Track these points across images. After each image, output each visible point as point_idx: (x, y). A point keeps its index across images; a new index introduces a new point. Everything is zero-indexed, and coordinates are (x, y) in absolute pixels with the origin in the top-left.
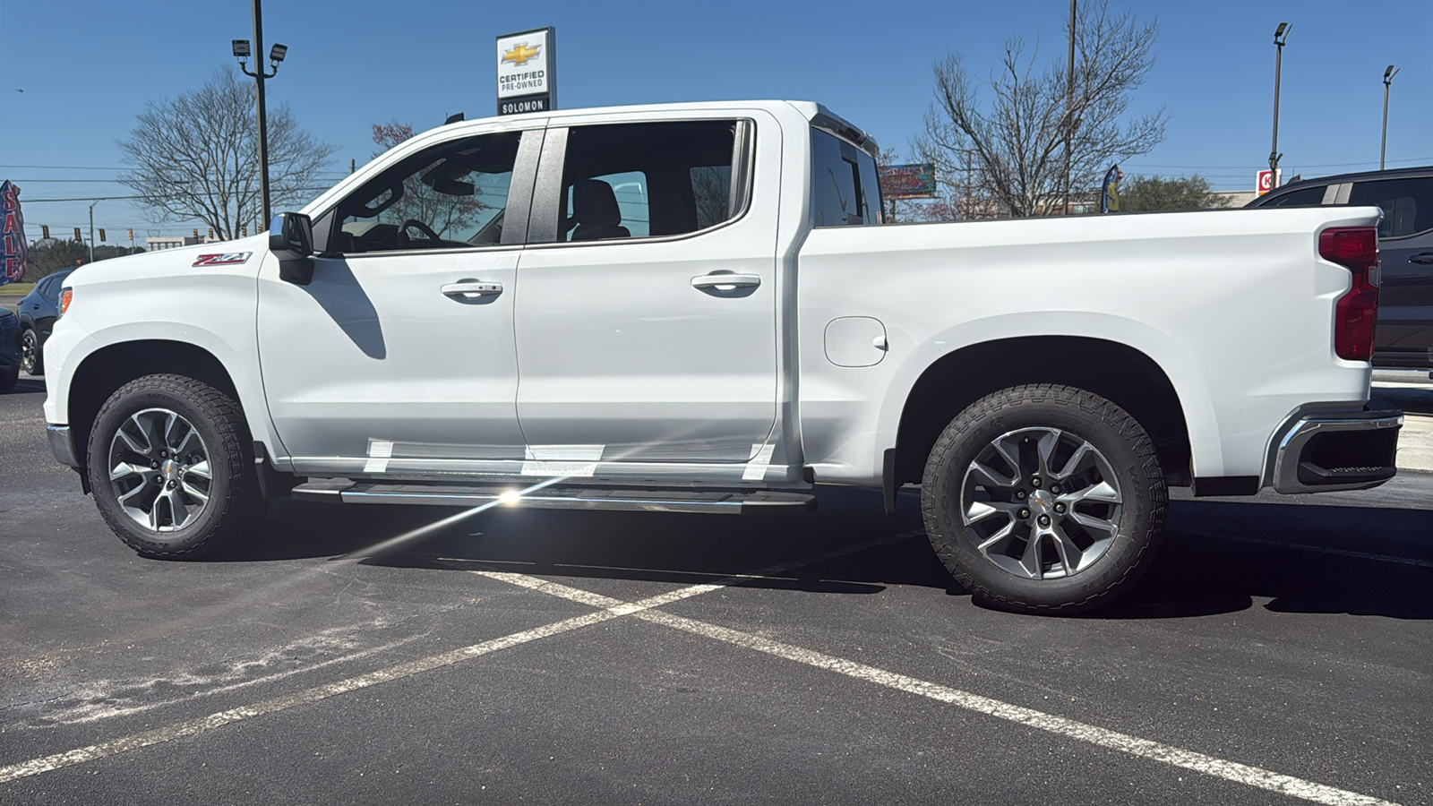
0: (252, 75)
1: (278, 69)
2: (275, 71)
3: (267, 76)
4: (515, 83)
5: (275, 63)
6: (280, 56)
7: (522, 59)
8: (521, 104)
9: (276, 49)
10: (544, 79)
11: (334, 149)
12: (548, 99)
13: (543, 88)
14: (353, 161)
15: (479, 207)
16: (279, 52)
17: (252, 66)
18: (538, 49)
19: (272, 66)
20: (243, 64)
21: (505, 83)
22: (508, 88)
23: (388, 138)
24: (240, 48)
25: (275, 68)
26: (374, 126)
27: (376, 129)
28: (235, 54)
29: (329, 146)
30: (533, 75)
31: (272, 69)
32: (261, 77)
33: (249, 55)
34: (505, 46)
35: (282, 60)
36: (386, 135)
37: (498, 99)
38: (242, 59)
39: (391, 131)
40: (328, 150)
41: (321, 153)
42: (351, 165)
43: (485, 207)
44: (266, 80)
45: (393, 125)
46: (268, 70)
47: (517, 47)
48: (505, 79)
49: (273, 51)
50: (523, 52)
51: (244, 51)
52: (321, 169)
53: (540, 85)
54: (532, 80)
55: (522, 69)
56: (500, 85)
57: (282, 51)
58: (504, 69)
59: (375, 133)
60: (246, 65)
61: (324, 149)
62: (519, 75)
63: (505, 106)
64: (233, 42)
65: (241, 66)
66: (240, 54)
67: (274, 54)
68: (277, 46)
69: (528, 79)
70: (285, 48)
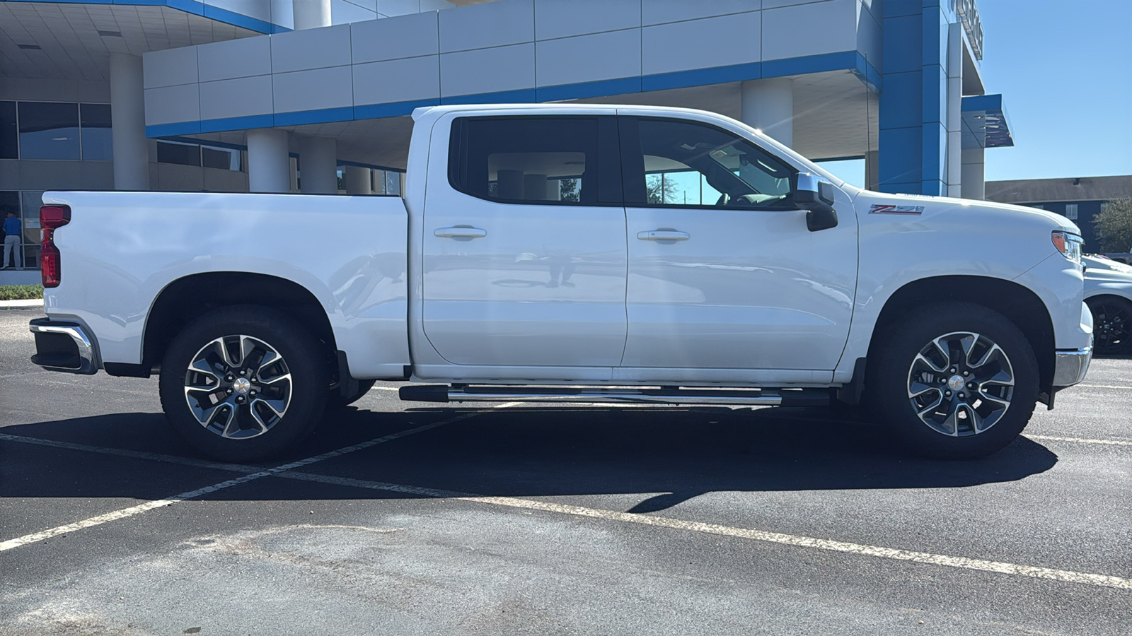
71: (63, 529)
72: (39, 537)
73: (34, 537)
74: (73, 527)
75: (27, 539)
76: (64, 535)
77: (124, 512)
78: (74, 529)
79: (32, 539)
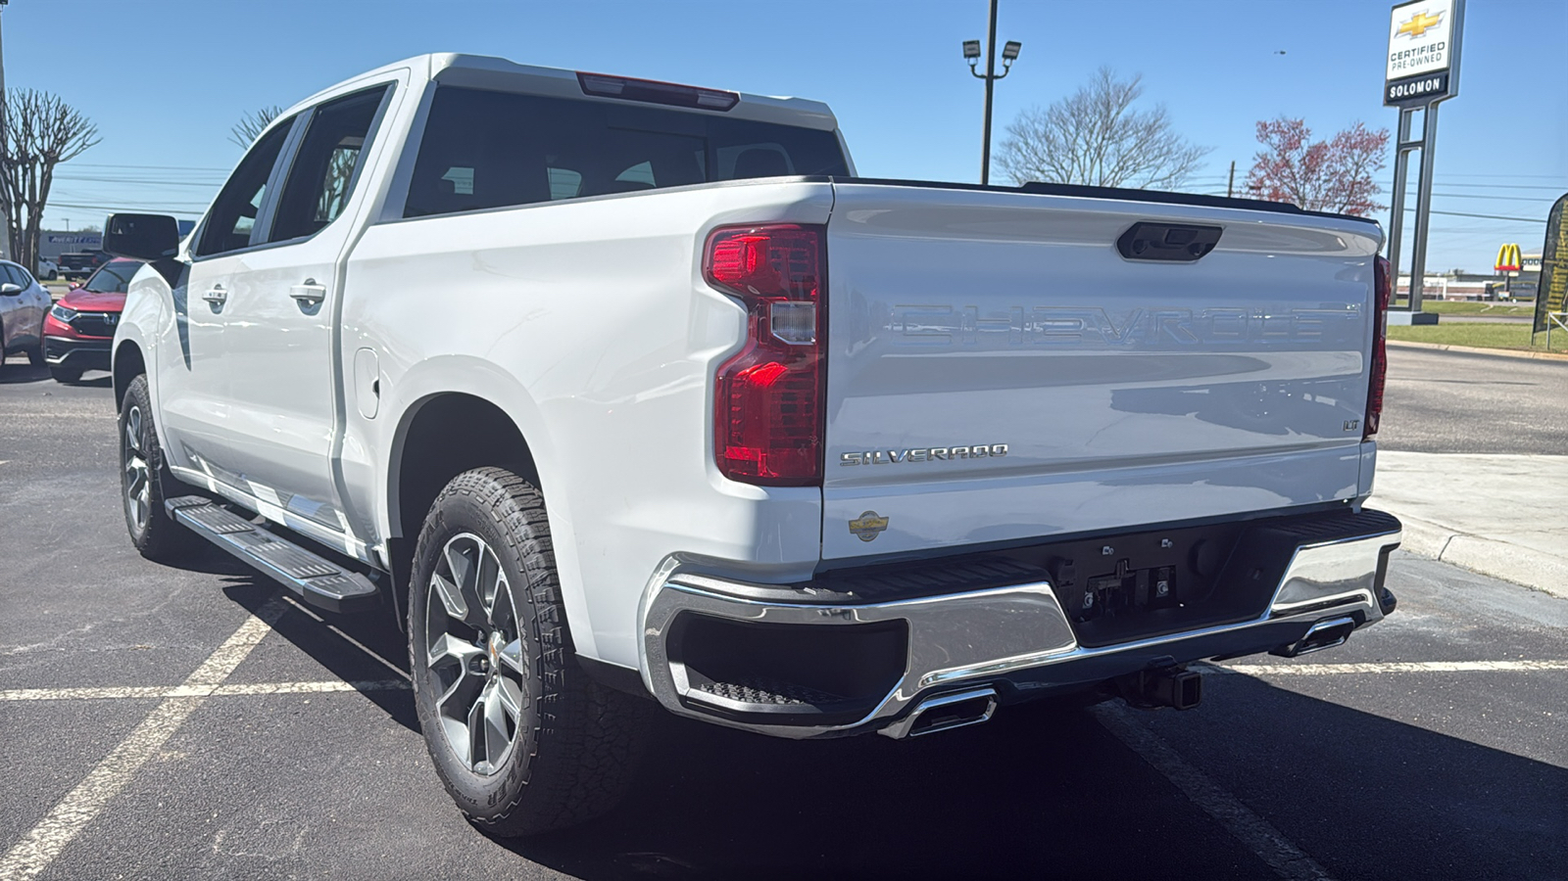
0: (982, 77)
1: (1010, 69)
2: (1007, 71)
3: (997, 77)
4: (1408, 60)
5: (1008, 62)
6: (1014, 54)
7: (1420, 30)
8: (1413, 85)
9: (1009, 47)
10: (1445, 53)
11: (1206, 151)
12: (1447, 77)
13: (1443, 64)
14: (1233, 164)
15: (1373, 209)
16: (1012, 50)
17: (982, 68)
18: (1440, 18)
19: (1005, 66)
20: (973, 66)
21: (1397, 61)
22: (1400, 66)
23: (1273, 135)
24: (971, 49)
25: (1007, 68)
26: (1259, 123)
27: (1260, 126)
28: (965, 56)
29: (1200, 148)
30: (1432, 48)
31: (1004, 69)
32: (990, 78)
33: (979, 55)
34: (1401, 16)
35: (1015, 58)
36: (1271, 132)
37: (1387, 80)
38: (972, 61)
39: (1279, 126)
40: (1199, 153)
41: (1190, 156)
42: (1230, 168)
43: (1380, 207)
44: (995, 81)
45: (1280, 121)
46: (998, 70)
47: (1416, 17)
48: (1396, 57)
49: (1005, 49)
50: (1422, 22)
51: (974, 52)
52: (1189, 174)
53: (1438, 60)
54: (1430, 53)
55: (1419, 42)
56: (1390, 63)
57: (1016, 48)
58: (1397, 45)
59: (1259, 131)
60: (976, 68)
61: (1193, 151)
62: (1414, 50)
63: (1394, 88)
64: (964, 44)
65: (970, 68)
66: (970, 56)
67: (1007, 53)
68: (1009, 43)
69: (1425, 54)
70: (1019, 45)
71: (1377, 669)
72: (1405, 667)
73: (1410, 668)
74: (1363, 668)
75: (1417, 667)
76: (1378, 661)
77: (1297, 671)
78: (1365, 665)
79: (1412, 666)
